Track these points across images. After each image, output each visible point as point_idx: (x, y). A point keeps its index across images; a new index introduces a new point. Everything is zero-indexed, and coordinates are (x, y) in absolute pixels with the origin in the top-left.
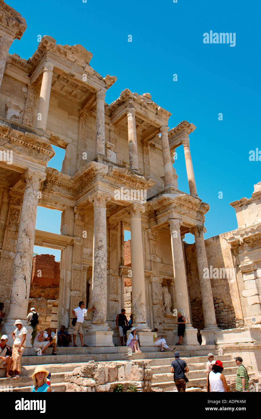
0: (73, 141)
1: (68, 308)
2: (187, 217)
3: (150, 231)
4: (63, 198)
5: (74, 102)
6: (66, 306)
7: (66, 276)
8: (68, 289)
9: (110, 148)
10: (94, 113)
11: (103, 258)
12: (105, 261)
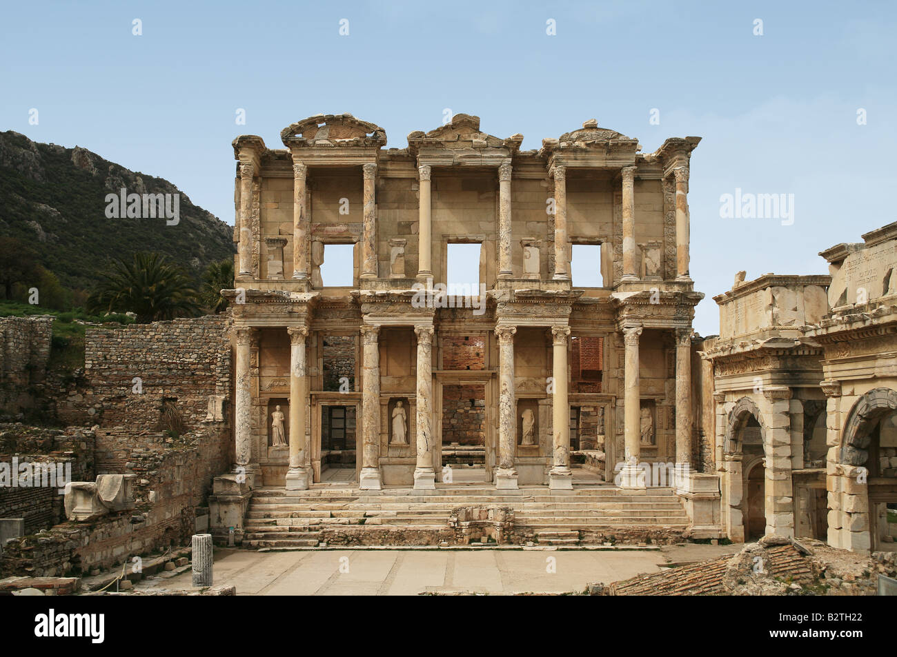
0: (488, 235)
1: (494, 446)
2: (652, 321)
3: (615, 334)
4: (479, 324)
5: (485, 172)
6: (492, 444)
7: (491, 412)
8: (493, 427)
9: (528, 245)
10: (518, 173)
11: (506, 404)
12: (510, 406)
